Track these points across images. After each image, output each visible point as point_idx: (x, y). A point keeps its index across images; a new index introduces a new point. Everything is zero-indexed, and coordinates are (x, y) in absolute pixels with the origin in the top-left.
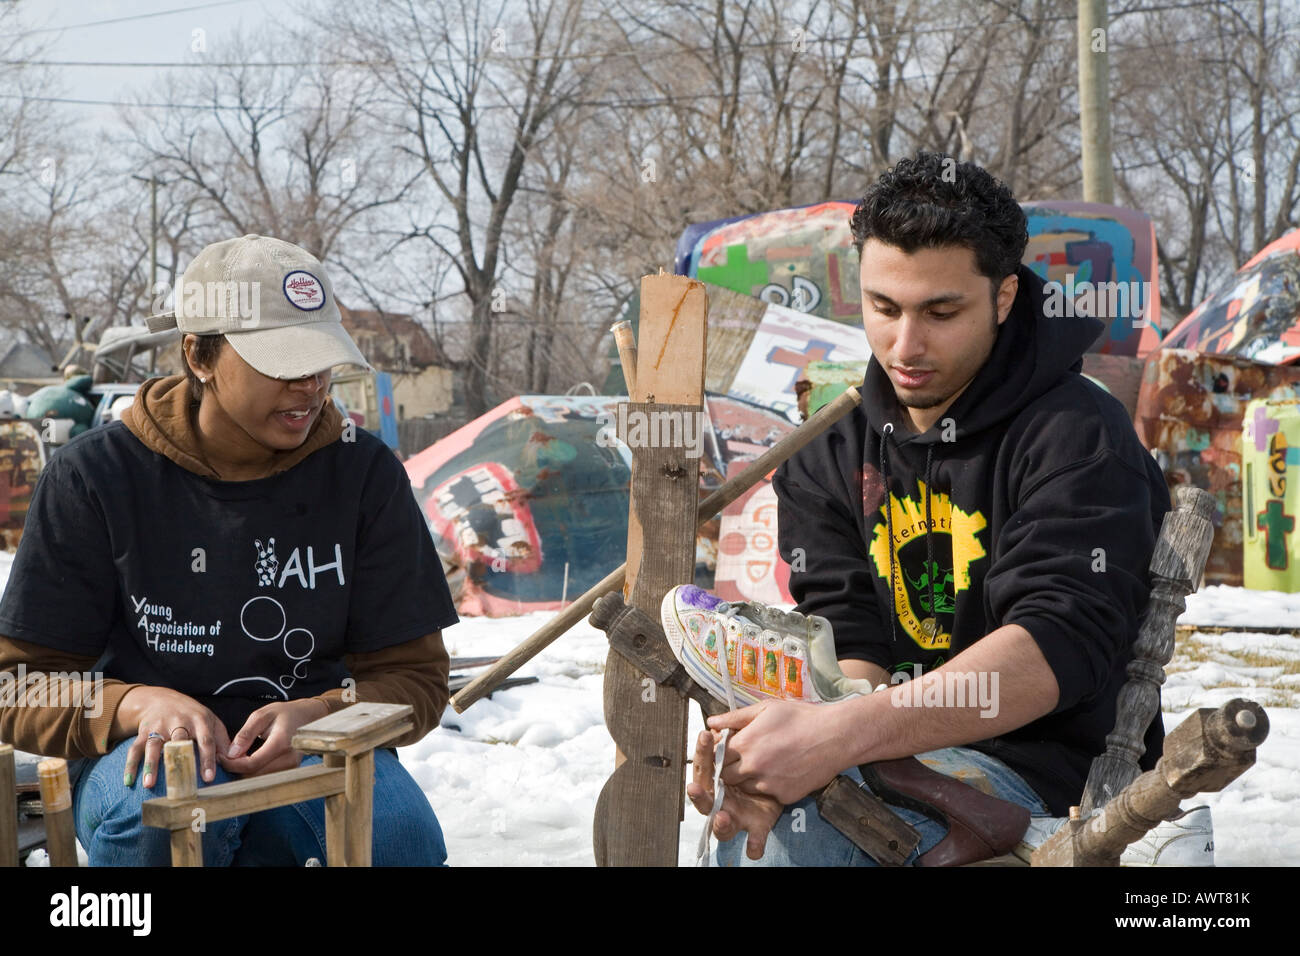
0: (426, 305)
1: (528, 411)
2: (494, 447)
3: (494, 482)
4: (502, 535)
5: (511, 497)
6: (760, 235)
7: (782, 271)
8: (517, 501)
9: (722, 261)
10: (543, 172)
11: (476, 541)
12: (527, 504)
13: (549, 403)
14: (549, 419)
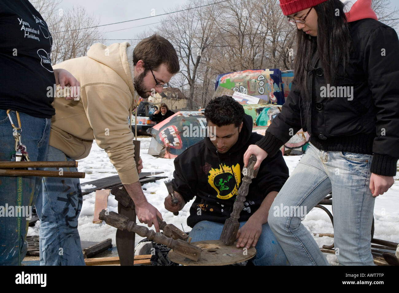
0: (181, 86)
1: (181, 114)
2: (174, 122)
3: (173, 130)
4: (174, 141)
5: (176, 133)
6: (233, 77)
7: (238, 84)
8: (177, 134)
9: (225, 82)
10: (205, 59)
11: (168, 142)
12: (180, 135)
13: (186, 113)
14: (186, 116)
